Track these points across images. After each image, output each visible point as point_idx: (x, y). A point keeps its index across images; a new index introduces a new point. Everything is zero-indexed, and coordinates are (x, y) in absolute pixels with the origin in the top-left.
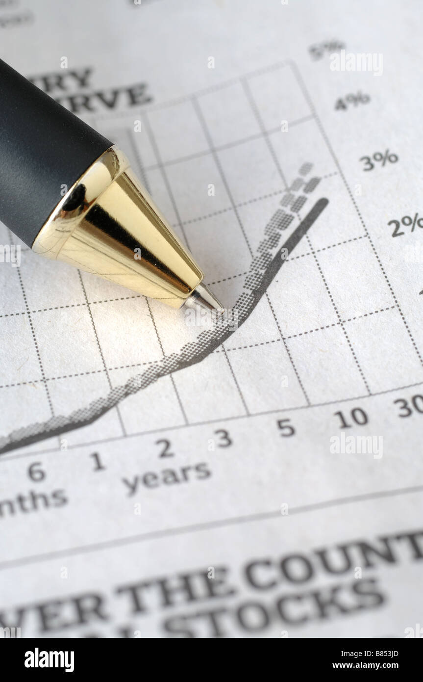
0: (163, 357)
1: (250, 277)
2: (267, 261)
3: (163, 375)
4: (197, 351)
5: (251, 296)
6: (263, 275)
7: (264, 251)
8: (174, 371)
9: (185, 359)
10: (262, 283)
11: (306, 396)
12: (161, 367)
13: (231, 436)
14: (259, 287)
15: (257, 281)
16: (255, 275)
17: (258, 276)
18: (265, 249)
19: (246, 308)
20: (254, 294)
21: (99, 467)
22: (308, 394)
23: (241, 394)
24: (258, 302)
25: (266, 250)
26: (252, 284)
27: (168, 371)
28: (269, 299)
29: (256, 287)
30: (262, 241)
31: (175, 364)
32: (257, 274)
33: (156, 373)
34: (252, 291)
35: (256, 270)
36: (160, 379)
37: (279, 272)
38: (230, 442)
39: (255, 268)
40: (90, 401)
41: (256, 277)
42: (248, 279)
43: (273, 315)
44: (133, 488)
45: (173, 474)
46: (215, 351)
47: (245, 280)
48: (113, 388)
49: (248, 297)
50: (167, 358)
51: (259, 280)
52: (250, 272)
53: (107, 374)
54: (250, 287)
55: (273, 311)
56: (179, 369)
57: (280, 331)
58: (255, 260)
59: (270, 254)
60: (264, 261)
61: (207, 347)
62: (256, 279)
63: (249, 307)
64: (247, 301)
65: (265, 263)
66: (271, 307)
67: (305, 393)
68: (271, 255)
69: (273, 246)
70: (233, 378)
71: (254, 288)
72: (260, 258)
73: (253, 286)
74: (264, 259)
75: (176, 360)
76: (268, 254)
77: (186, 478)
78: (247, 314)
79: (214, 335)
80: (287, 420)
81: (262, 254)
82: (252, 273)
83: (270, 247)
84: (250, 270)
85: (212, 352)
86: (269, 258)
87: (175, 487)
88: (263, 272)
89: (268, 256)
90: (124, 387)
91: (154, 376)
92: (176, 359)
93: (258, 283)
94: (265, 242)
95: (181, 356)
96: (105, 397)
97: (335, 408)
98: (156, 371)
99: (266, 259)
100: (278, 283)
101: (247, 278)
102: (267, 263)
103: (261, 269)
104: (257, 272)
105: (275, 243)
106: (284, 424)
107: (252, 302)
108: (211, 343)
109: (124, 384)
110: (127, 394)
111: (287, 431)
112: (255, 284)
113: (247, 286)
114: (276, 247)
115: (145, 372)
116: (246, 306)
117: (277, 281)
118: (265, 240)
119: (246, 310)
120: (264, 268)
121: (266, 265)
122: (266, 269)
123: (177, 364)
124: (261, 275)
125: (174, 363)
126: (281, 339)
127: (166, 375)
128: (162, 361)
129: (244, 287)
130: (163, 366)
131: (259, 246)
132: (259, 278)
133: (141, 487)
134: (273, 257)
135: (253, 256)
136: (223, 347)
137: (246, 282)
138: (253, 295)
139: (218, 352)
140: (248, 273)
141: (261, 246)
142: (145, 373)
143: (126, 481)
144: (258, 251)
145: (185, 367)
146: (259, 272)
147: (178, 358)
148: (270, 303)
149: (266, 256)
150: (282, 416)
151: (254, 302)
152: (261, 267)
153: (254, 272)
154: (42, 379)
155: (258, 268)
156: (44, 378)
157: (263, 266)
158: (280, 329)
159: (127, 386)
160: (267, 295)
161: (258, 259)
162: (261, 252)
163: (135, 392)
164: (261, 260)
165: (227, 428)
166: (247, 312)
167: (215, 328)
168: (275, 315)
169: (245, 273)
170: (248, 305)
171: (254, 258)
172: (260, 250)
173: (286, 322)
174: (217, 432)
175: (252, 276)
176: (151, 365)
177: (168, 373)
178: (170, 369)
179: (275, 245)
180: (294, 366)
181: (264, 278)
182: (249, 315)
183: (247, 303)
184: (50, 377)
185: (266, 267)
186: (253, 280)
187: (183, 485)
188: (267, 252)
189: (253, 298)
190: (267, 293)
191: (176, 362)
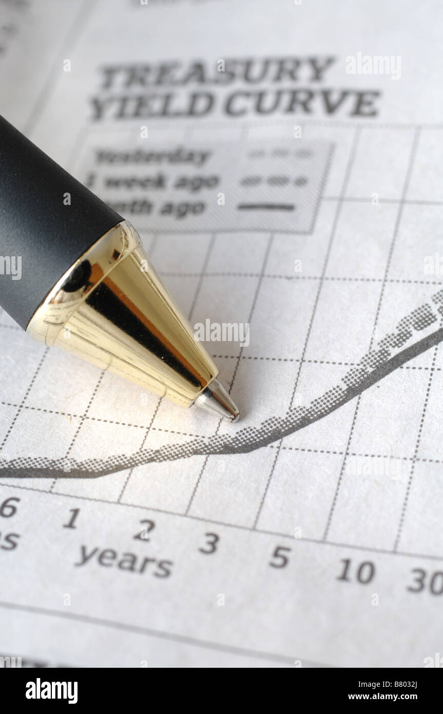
0: (214, 434)
1: (354, 370)
2: (381, 359)
3: (201, 453)
4: (252, 439)
5: (343, 392)
6: (368, 373)
7: (384, 347)
8: (215, 453)
9: (234, 444)
10: (362, 383)
11: (327, 529)
12: (204, 444)
13: (219, 545)
14: (357, 385)
15: (359, 378)
16: (360, 371)
17: (363, 373)
18: (388, 344)
19: (331, 404)
20: (348, 392)
21: (71, 525)
22: (331, 527)
23: (262, 503)
24: (346, 402)
25: (387, 347)
26: (352, 380)
27: (208, 451)
28: (358, 403)
29: (354, 385)
30: (390, 334)
31: (220, 446)
32: (363, 370)
33: (195, 449)
34: (348, 387)
35: (365, 366)
36: (195, 457)
37: (387, 377)
38: (214, 549)
39: (365, 363)
40: (111, 454)
41: (360, 373)
42: (351, 372)
43: (352, 423)
44: (85, 559)
45: (134, 559)
46: (269, 445)
47: (348, 373)
48: (143, 450)
49: (340, 392)
50: (217, 437)
51: (362, 378)
52: (359, 365)
53: (147, 432)
54: (348, 382)
55: (355, 418)
56: (221, 453)
57: (349, 444)
58: (370, 353)
59: (389, 352)
60: (378, 359)
61: (264, 438)
62: (359, 375)
63: (334, 404)
64: (336, 397)
65: (378, 361)
66: (356, 413)
67: (329, 524)
68: (389, 355)
69: (397, 345)
70: (266, 482)
71: (351, 385)
72: (376, 354)
73: (351, 383)
74: (379, 356)
75: (224, 443)
76: (386, 352)
77: (142, 570)
78: (328, 411)
79: (281, 425)
80: (288, 550)
81: (381, 349)
82: (359, 368)
83: (394, 345)
84: (359, 363)
85: (265, 445)
86: (385, 357)
87: (126, 574)
88: (370, 370)
89: (386, 354)
90: (154, 452)
91: (191, 451)
92: (225, 441)
93: (358, 380)
94: (392, 337)
95: (233, 439)
96: (128, 455)
97: (346, 554)
98: (197, 447)
99: (382, 357)
100: (379, 389)
101: (351, 370)
102: (381, 362)
103: (371, 366)
104: (364, 368)
105: (400, 342)
106: (282, 552)
107: (341, 400)
108: (272, 434)
109: (155, 449)
110: (151, 460)
111: (279, 561)
112: (355, 380)
113: (346, 380)
114: (399, 347)
115: (185, 443)
116: (331, 402)
117: (378, 387)
118: (393, 335)
119: (330, 406)
120: (374, 366)
121: (377, 364)
122: (376, 368)
123: (222, 447)
124: (366, 373)
125: (220, 444)
126: (344, 453)
127: (204, 454)
128: (210, 438)
129: (343, 379)
130: (207, 444)
131: (383, 339)
132: (363, 375)
133: (94, 561)
134: (389, 358)
135: (370, 348)
136: (281, 443)
137: (347, 375)
138: (346, 392)
139: (272, 447)
140: (355, 366)
141: (386, 339)
142: (184, 445)
143: (84, 549)
144: (379, 344)
145: (228, 453)
146: (366, 368)
147: (228, 441)
148: (357, 408)
149: (383, 352)
150: (286, 543)
151: (343, 401)
152: (371, 364)
153: (361, 366)
154: (83, 415)
155: (368, 363)
156: (85, 415)
157: (374, 364)
158: (350, 441)
159: (157, 451)
160: (360, 398)
161: (373, 354)
162: (381, 346)
163: (161, 461)
164: (376, 356)
165: (222, 535)
166: (329, 409)
167: (287, 416)
168: (354, 424)
169: (352, 364)
170: (334, 402)
171: (371, 351)
172: (382, 344)
173: (360, 436)
174: (208, 535)
175: (357, 370)
176: (197, 438)
177: (207, 453)
178: (212, 450)
179: (400, 345)
180: (338, 489)
181: (368, 378)
182: (329, 413)
183: (335, 399)
184: (91, 417)
185: (377, 366)
186: (356, 375)
187: (135, 576)
188: (386, 349)
189: (345, 395)
190: (361, 396)
191: (223, 445)
